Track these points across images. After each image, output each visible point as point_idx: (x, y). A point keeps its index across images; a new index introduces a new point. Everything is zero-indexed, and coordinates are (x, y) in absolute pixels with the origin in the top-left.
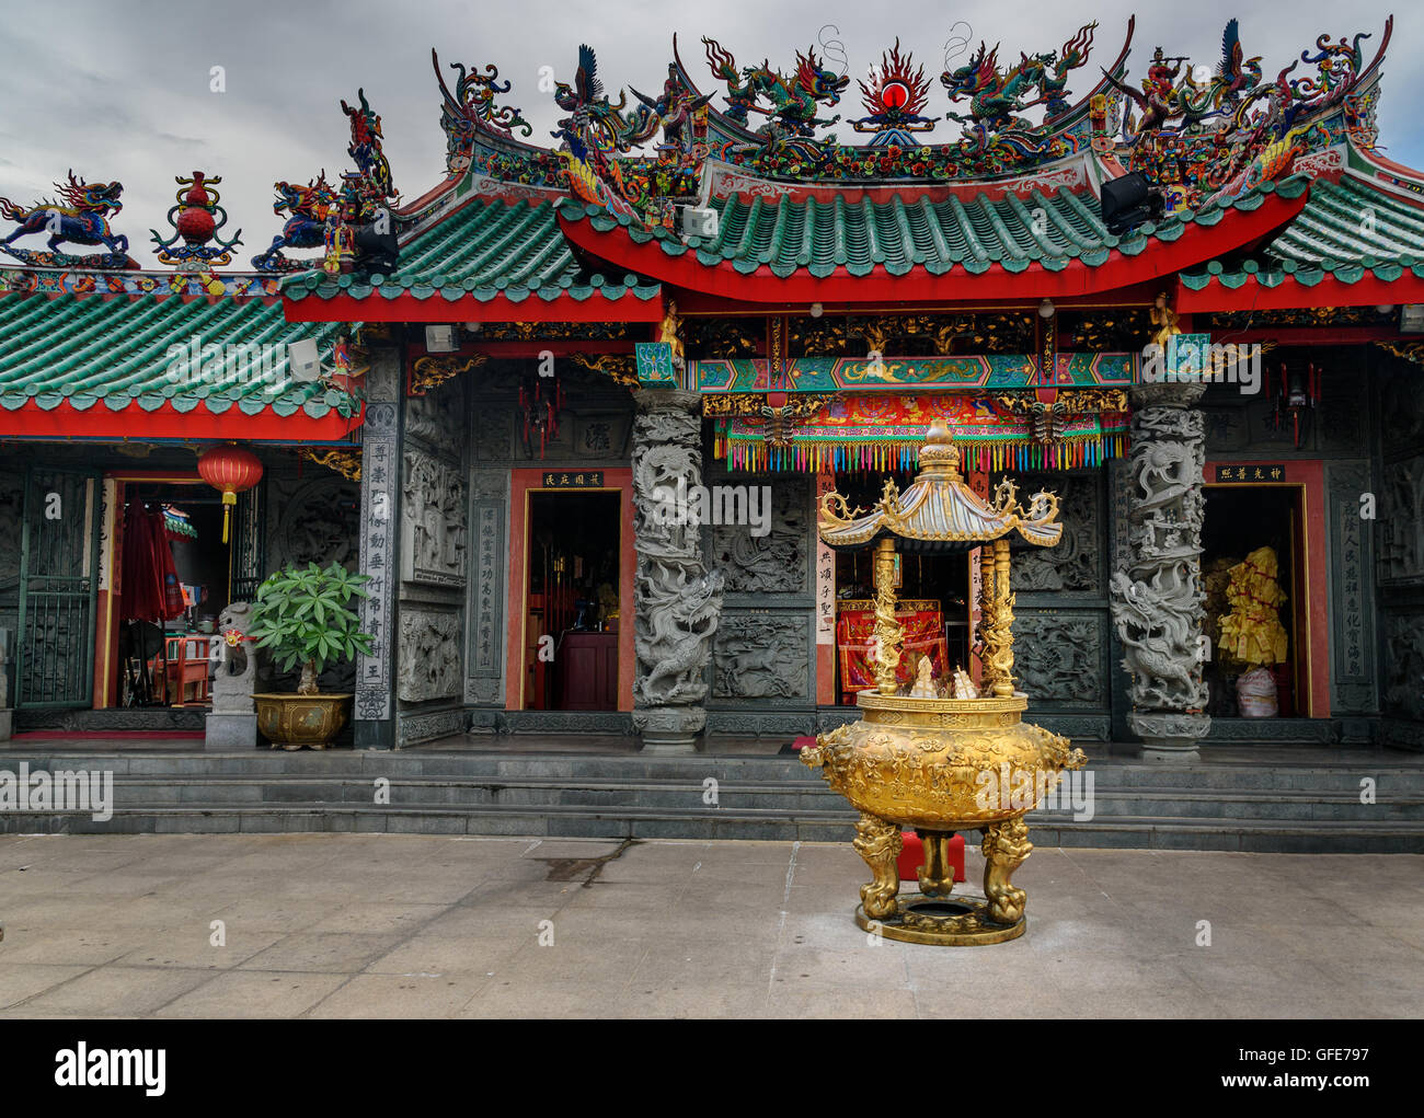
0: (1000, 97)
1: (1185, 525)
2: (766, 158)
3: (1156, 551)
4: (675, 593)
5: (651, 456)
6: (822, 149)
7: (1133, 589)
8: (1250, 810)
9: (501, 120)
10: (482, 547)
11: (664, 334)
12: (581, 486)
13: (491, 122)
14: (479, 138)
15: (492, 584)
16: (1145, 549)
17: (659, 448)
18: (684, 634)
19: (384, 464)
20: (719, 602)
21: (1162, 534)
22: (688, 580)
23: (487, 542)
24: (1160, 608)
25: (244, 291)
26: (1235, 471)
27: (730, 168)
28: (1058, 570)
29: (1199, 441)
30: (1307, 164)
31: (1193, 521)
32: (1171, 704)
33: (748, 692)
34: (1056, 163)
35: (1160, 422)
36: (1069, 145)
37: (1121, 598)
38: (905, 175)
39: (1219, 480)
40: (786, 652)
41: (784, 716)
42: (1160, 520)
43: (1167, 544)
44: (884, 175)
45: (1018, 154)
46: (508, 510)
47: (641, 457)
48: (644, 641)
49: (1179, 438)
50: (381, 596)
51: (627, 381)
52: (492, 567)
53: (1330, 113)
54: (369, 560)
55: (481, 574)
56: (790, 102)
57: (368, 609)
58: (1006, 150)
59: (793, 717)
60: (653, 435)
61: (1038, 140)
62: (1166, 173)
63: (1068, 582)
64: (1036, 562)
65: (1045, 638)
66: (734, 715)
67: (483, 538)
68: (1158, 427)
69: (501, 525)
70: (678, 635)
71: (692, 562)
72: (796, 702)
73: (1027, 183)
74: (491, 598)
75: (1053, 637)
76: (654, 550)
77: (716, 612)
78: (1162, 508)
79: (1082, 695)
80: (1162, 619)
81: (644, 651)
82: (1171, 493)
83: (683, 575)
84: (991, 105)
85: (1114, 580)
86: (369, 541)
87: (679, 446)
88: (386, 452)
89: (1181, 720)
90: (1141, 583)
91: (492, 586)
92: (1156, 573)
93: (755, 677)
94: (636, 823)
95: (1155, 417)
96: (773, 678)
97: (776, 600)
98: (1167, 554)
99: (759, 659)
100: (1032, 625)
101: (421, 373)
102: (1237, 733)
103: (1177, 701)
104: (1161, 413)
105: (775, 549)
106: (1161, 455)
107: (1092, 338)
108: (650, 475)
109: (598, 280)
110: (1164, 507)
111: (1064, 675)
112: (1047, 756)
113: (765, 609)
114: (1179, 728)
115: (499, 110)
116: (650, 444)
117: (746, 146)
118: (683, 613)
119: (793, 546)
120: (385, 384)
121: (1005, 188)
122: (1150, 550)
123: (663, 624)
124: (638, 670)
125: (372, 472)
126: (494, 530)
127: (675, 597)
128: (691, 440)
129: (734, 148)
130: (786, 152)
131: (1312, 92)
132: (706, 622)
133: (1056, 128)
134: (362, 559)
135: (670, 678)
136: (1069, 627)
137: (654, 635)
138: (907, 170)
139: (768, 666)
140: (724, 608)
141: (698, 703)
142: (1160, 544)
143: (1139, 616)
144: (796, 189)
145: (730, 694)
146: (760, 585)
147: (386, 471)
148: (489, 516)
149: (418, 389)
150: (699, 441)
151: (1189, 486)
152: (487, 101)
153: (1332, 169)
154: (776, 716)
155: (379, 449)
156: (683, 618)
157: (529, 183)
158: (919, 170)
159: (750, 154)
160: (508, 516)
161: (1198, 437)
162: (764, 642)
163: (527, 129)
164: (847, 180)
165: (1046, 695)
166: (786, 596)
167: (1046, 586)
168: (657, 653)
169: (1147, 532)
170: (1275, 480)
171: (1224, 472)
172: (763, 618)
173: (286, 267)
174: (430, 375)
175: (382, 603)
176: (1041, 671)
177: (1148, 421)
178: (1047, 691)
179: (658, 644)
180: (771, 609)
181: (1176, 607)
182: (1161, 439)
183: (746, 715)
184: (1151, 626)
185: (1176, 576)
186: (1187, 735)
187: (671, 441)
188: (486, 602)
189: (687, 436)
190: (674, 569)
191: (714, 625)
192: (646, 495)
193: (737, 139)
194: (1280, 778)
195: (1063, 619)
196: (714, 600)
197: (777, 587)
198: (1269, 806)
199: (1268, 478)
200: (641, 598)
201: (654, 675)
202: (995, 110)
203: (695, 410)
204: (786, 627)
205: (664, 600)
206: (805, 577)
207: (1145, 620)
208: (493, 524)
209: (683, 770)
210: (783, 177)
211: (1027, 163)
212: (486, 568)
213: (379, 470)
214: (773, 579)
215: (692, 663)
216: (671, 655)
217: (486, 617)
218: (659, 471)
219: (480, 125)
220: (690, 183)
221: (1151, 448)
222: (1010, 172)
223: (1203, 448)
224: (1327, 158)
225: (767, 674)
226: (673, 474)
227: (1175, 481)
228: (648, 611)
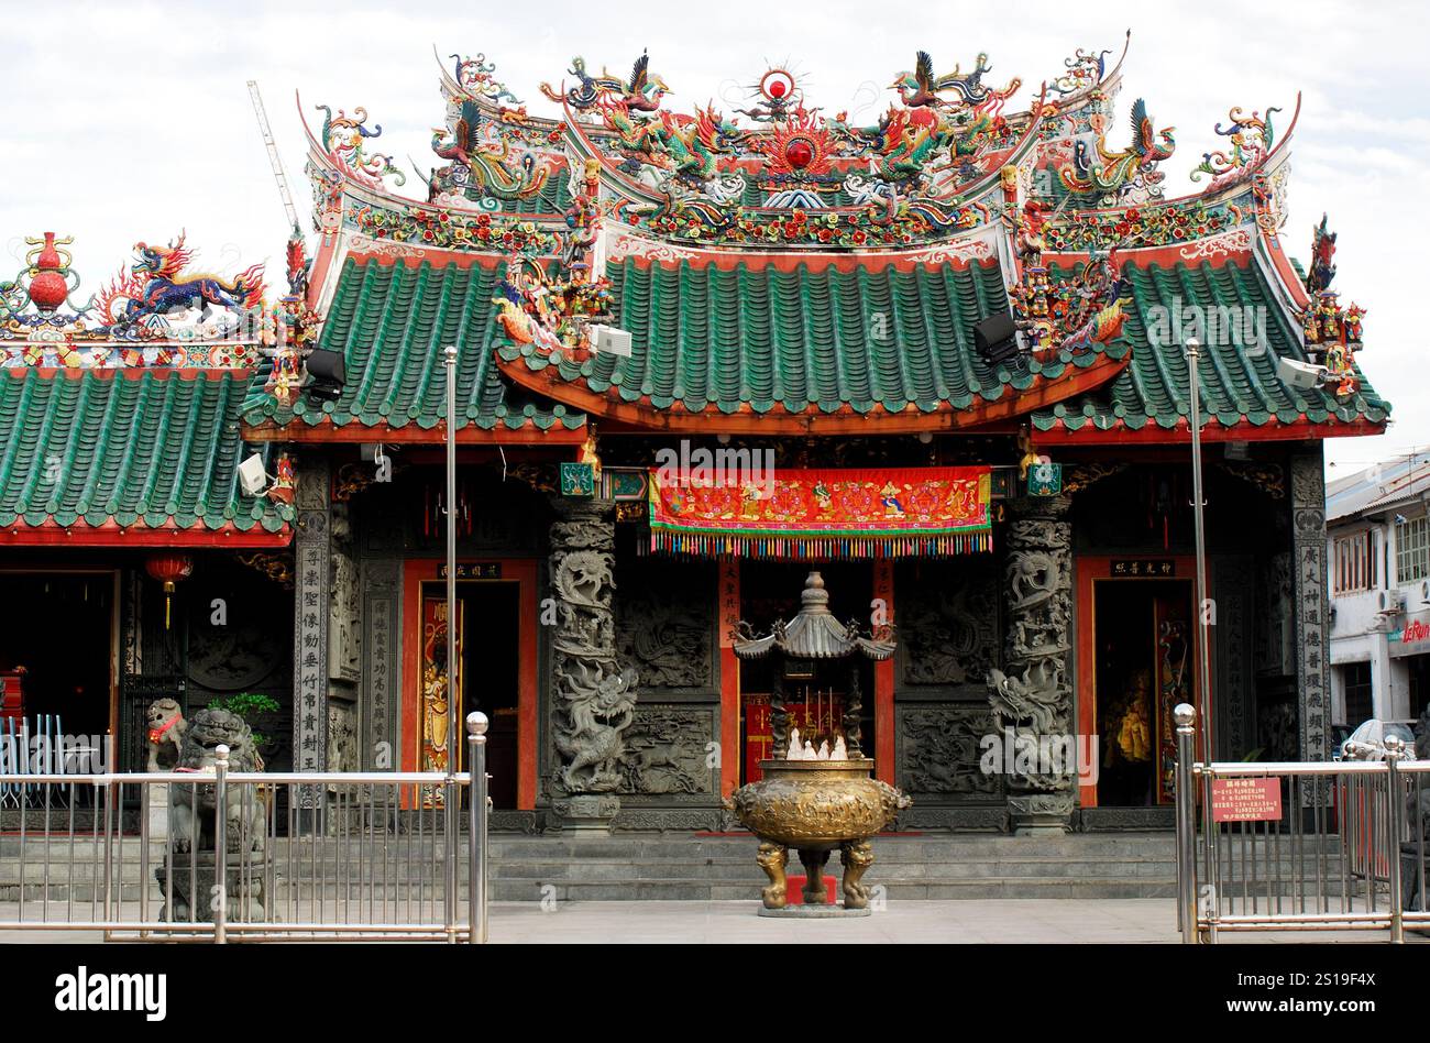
0: (909, 162)
1: (1049, 627)
2: (664, 220)
3: (1024, 650)
4: (593, 689)
5: (570, 560)
6: (723, 211)
7: (1006, 683)
8: (1087, 870)
9: (371, 168)
10: (374, 641)
11: (586, 453)
12: (477, 577)
13: (361, 171)
14: (349, 189)
15: (385, 679)
16: (1018, 648)
17: (577, 554)
18: (602, 727)
19: (317, 568)
20: (634, 697)
21: (1030, 633)
22: (605, 676)
23: (380, 635)
24: (1028, 700)
25: (102, 363)
26: (1128, 566)
27: (624, 229)
28: (961, 663)
29: (1064, 551)
30: (1217, 244)
31: (1057, 622)
32: (1037, 785)
33: (652, 788)
34: (965, 233)
35: (1029, 534)
36: (980, 215)
37: (995, 692)
38: (810, 240)
39: (1113, 574)
40: (690, 747)
41: (689, 812)
42: (1030, 623)
43: (1034, 644)
44: (789, 240)
45: (928, 224)
46: (400, 601)
47: (560, 562)
48: (564, 734)
49: (1046, 549)
50: (315, 693)
51: (544, 488)
52: (385, 662)
53: (1241, 190)
54: (304, 658)
55: (373, 668)
56: (689, 159)
57: (303, 705)
58: (916, 219)
59: (697, 812)
60: (572, 542)
61: (948, 210)
62: (1036, 307)
63: (971, 676)
64: (938, 655)
65: (947, 731)
66: (637, 811)
67: (376, 632)
68: (1027, 538)
69: (394, 618)
70: (596, 728)
71: (608, 660)
72: (701, 798)
73: (937, 255)
74: (385, 693)
75: (955, 730)
76: (573, 649)
77: (631, 706)
78: (1031, 611)
79: (983, 787)
80: (1029, 709)
81: (564, 742)
82: (1038, 597)
83: (600, 673)
84: (901, 170)
85: (991, 676)
86: (304, 642)
87: (596, 552)
88: (318, 556)
89: (1044, 799)
90: (1014, 678)
91: (385, 681)
92: (1026, 669)
93: (658, 773)
94: (571, 889)
95: (1025, 529)
96: (678, 774)
97: (679, 694)
98: (1034, 652)
99: (661, 754)
100: (935, 718)
101: (345, 479)
102: (1129, 821)
103: (1042, 782)
104: (1030, 525)
105: (678, 643)
106: (1031, 562)
107: (972, 454)
108: (570, 580)
109: (530, 409)
110: (1033, 609)
111: (965, 767)
112: (883, 798)
113: (668, 703)
114: (1042, 806)
115: (369, 157)
116: (569, 550)
117: (642, 206)
118: (601, 708)
119: (697, 639)
120: (316, 491)
121: (915, 259)
122: (1021, 648)
123: (582, 715)
124: (559, 762)
125: (305, 575)
126: (387, 622)
127: (593, 693)
128: (606, 546)
129: (630, 208)
130: (685, 215)
131: (1225, 166)
132: (622, 715)
133: (967, 197)
134: (297, 658)
135: (589, 768)
136: (971, 720)
137: (574, 728)
138: (813, 236)
139: (672, 761)
140: (638, 703)
141: (614, 791)
142: (1028, 644)
143: (1010, 708)
144: (695, 253)
145: (634, 791)
146: (664, 680)
147: (318, 574)
148: (381, 609)
149: (343, 494)
150: (612, 545)
151: (1054, 591)
152: (354, 147)
153: (1241, 249)
154: (680, 812)
155: (312, 554)
156: (601, 713)
157: (405, 240)
158: (826, 236)
159: (647, 214)
160: (401, 608)
161: (1063, 547)
162: (667, 737)
163: (400, 180)
164: (750, 244)
165: (948, 788)
166: (691, 691)
167: (948, 679)
168: (576, 744)
169: (1018, 633)
170: (1165, 574)
171: (1118, 567)
172: (667, 713)
173: (148, 337)
174: (355, 481)
175: (317, 699)
176: (944, 764)
177: (1020, 533)
178: (949, 784)
179: (578, 736)
180: (674, 704)
181: (1041, 699)
182: (1029, 549)
183: (649, 812)
184: (1022, 716)
185: (1043, 671)
186: (1050, 812)
187: (589, 548)
188: (379, 698)
189: (603, 541)
190: (592, 667)
191: (630, 717)
192: (565, 597)
193: (634, 199)
194: (1122, 846)
195: (965, 712)
196: (629, 695)
197: (681, 681)
198: (1103, 866)
199: (1159, 572)
200: (560, 693)
201: (575, 764)
202: (904, 175)
203: (608, 517)
204: (690, 722)
205: (583, 696)
206: (709, 671)
207: (1015, 711)
208: (386, 617)
209: (605, 849)
210: (682, 240)
211: (937, 232)
212: (379, 662)
213: (312, 574)
214: (677, 673)
215: (609, 753)
216: (590, 747)
217: (379, 714)
218: (578, 575)
219: (350, 175)
220: (604, 304)
221: (1021, 557)
222: (919, 242)
223: (1070, 555)
224: (1236, 238)
225: (672, 770)
226: (591, 578)
227: (1042, 587)
228: (569, 706)
